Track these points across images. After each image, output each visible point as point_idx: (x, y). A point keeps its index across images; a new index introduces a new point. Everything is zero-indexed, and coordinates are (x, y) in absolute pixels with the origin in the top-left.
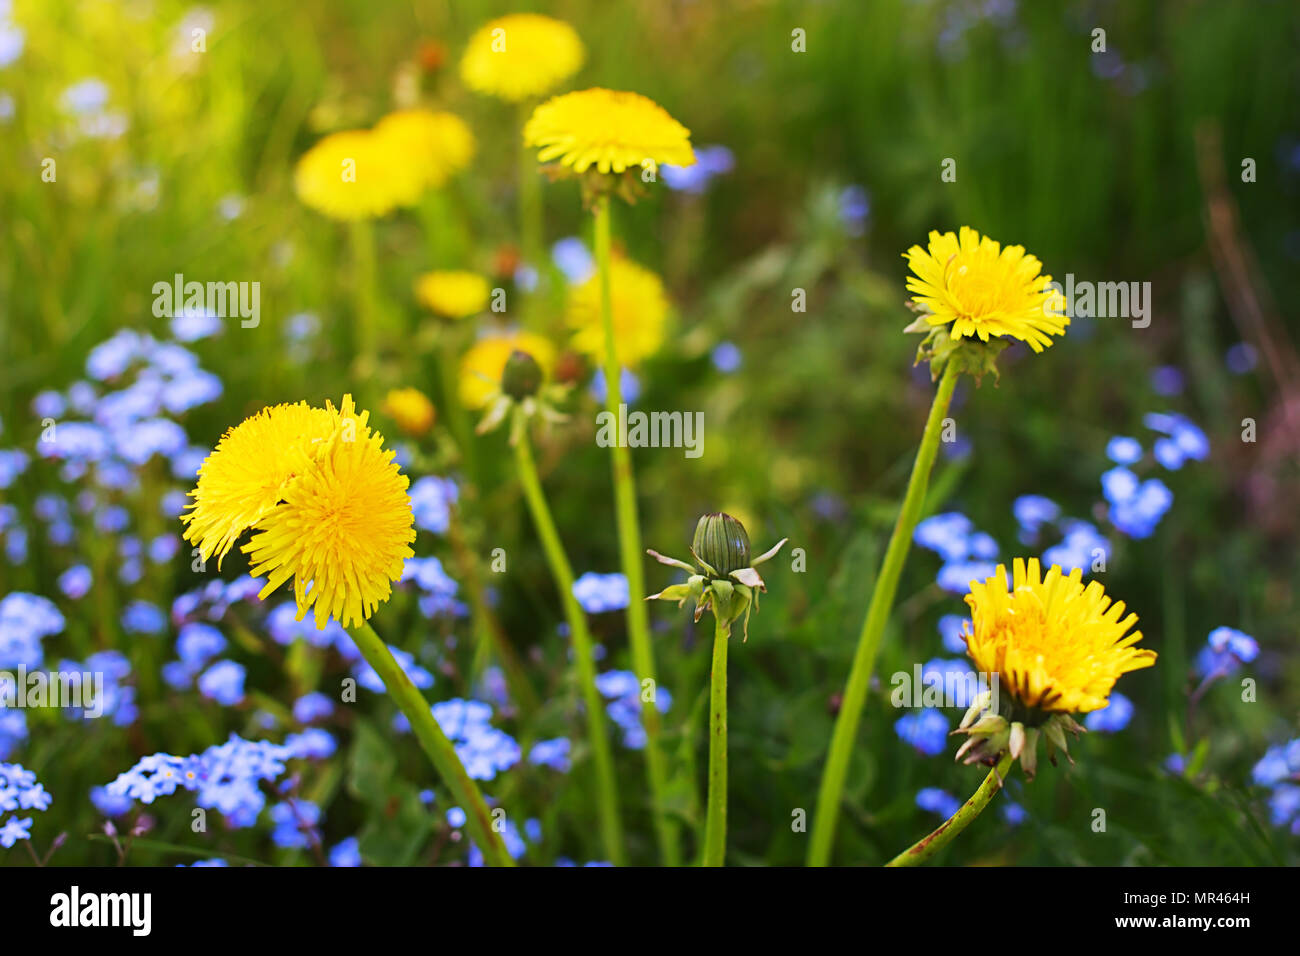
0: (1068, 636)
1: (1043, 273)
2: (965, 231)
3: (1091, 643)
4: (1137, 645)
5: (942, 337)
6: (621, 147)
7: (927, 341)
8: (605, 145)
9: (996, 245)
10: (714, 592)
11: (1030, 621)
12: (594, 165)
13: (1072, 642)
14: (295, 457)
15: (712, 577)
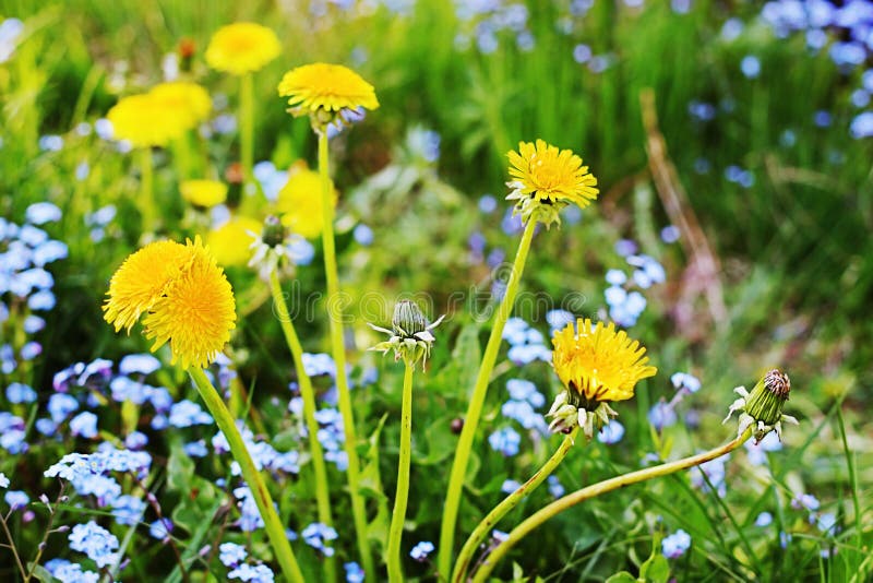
0: (608, 361)
1: (583, 165)
2: (539, 141)
3: (621, 364)
4: (646, 365)
5: (528, 201)
6: (336, 96)
7: (519, 204)
8: (328, 95)
9: (557, 150)
10: (406, 346)
11: (587, 352)
12: (321, 106)
13: (611, 363)
14: (172, 270)
15: (405, 337)
